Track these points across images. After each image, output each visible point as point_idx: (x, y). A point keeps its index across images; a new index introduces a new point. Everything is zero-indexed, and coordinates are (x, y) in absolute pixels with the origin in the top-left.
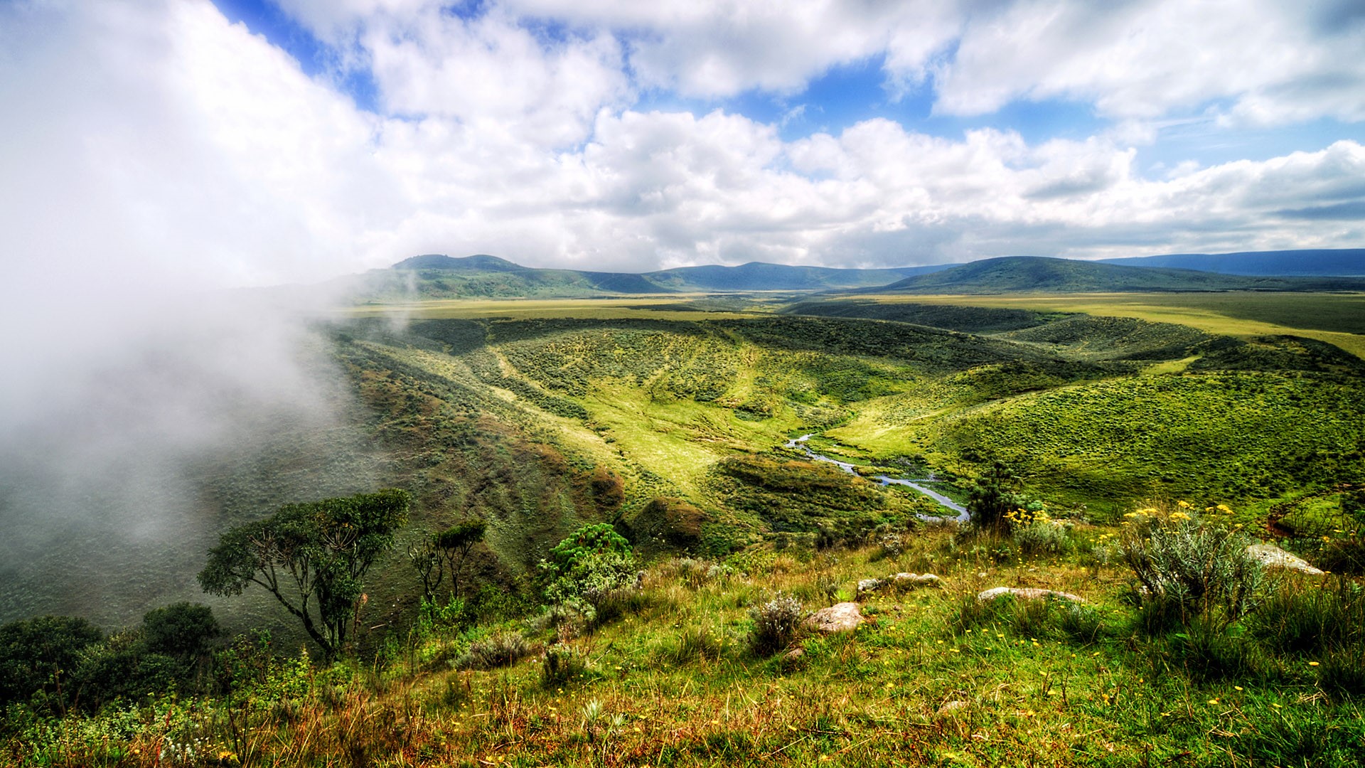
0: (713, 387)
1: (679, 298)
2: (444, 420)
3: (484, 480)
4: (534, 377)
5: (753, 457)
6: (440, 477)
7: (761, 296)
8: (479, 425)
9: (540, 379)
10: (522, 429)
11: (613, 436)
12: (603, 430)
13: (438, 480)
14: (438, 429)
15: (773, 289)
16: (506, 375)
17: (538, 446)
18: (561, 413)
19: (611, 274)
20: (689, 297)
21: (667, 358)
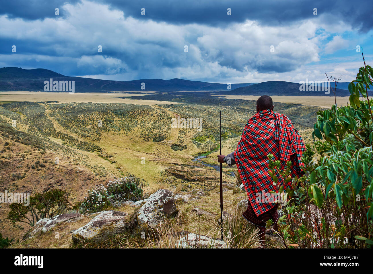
0: (161, 135)
1: (143, 93)
2: (27, 155)
3: (49, 185)
4: (73, 131)
5: (180, 167)
6: (25, 185)
7: (179, 93)
8: (46, 157)
9: (76, 132)
10: (69, 158)
11: (115, 160)
12: (110, 157)
13: (23, 187)
14: (23, 160)
15: (185, 90)
16: (58, 130)
17: (77, 166)
18: (88, 150)
19: (110, 81)
20: (148, 93)
21: (139, 122)
